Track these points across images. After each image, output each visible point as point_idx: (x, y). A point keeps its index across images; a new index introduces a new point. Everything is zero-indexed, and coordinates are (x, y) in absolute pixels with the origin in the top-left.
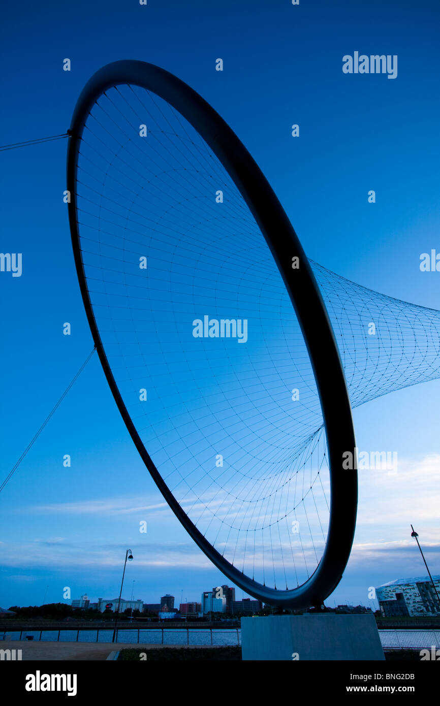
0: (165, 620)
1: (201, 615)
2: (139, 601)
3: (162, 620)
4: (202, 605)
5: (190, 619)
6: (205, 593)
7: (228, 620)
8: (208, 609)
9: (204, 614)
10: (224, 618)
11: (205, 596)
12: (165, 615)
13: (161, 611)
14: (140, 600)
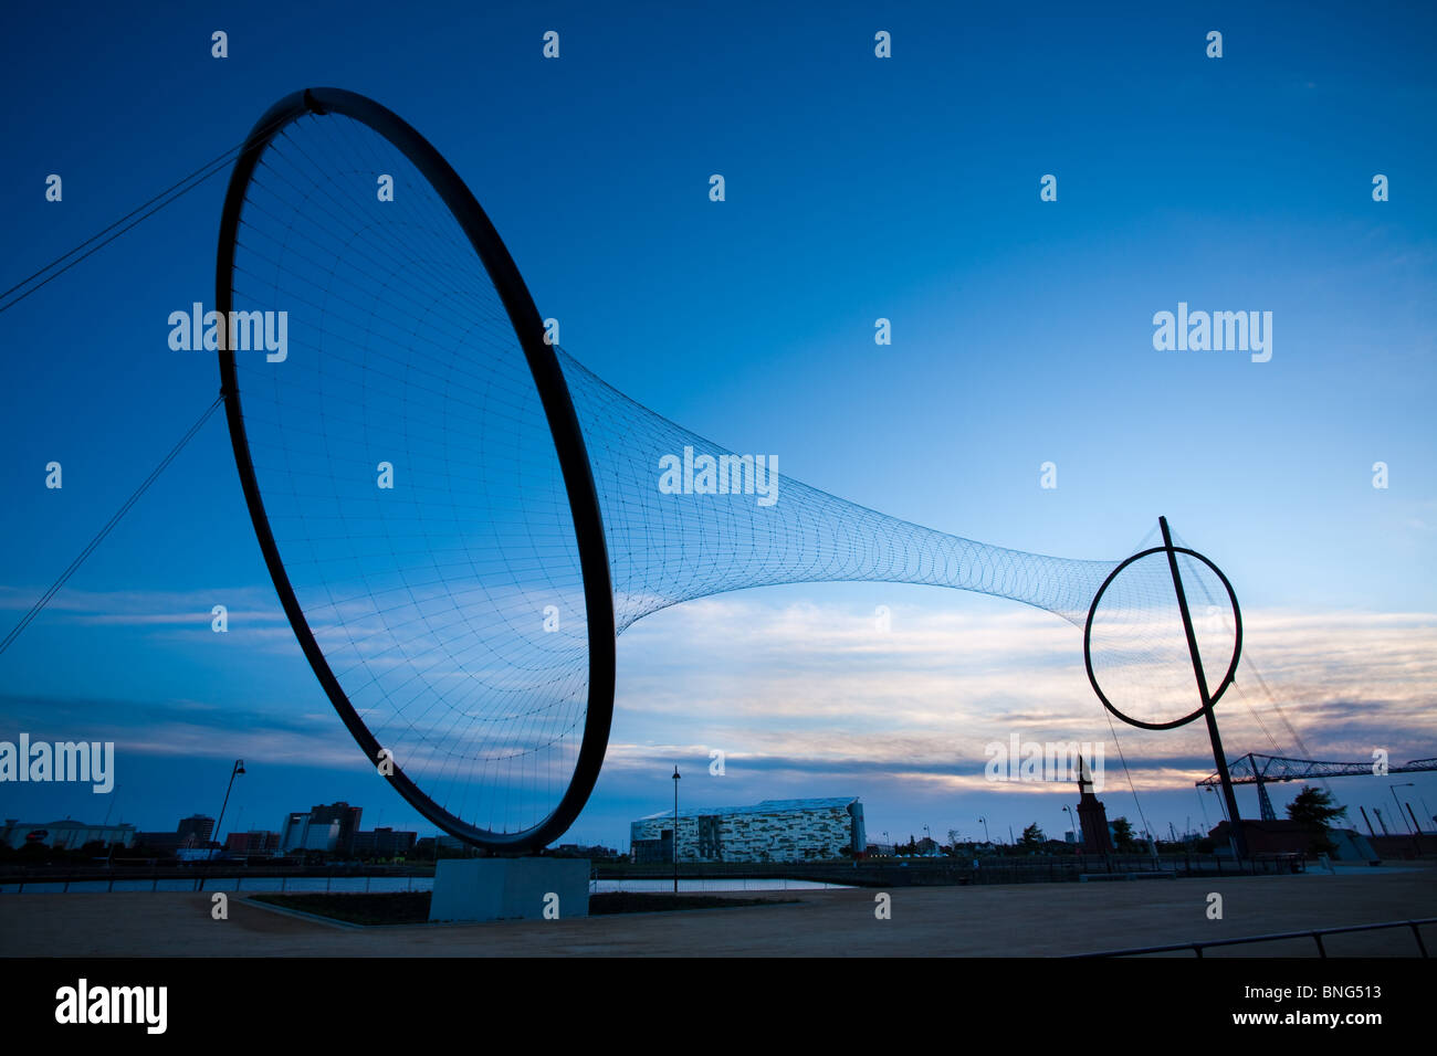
0: (195, 863)
1: (279, 854)
2: (125, 827)
3: (186, 863)
4: (283, 838)
5: (253, 862)
6: (293, 815)
7: (341, 864)
8: (296, 843)
9: (287, 854)
10: (331, 860)
11: (292, 821)
12: (192, 854)
13: (182, 847)
14: (127, 825)
